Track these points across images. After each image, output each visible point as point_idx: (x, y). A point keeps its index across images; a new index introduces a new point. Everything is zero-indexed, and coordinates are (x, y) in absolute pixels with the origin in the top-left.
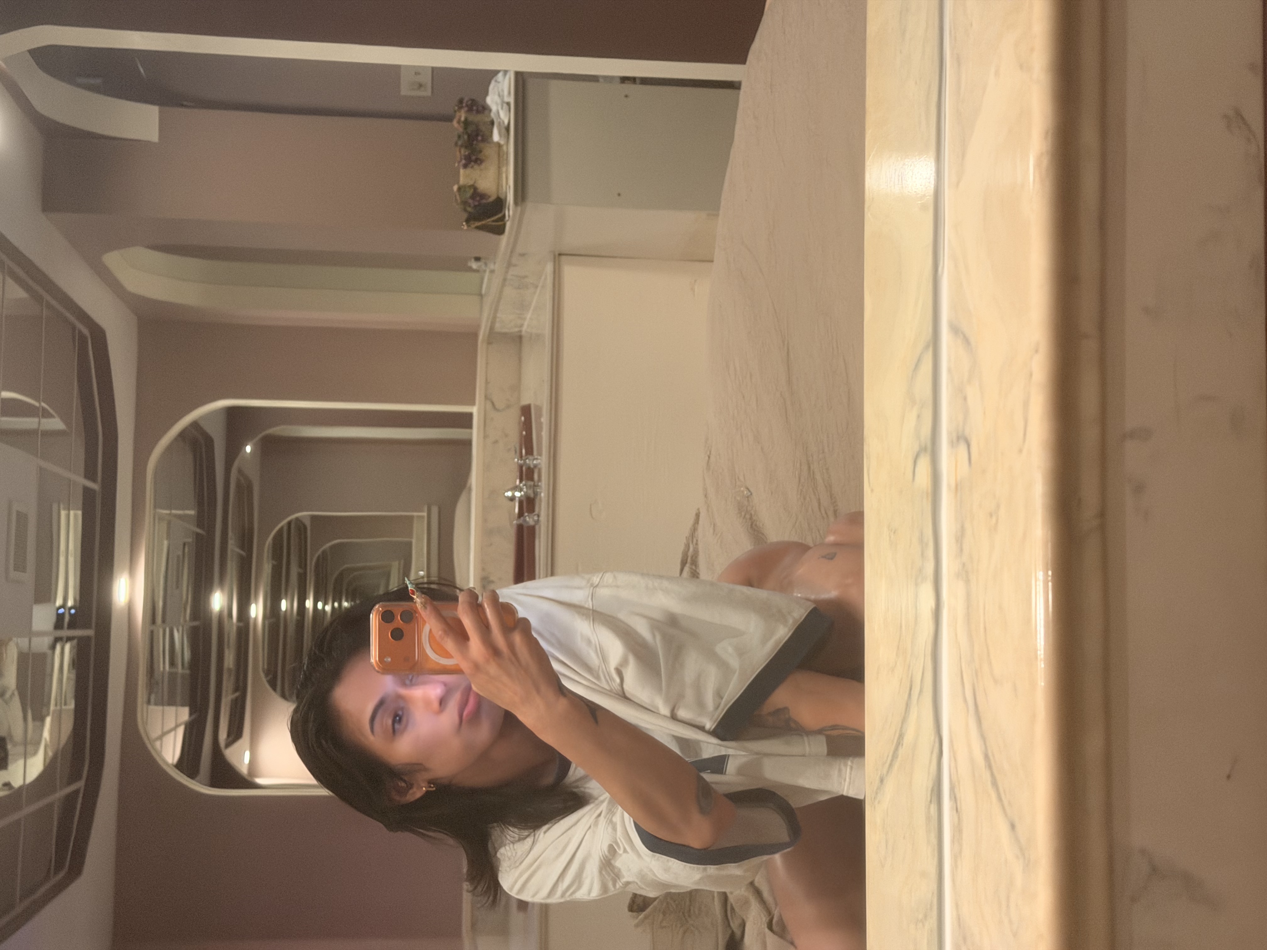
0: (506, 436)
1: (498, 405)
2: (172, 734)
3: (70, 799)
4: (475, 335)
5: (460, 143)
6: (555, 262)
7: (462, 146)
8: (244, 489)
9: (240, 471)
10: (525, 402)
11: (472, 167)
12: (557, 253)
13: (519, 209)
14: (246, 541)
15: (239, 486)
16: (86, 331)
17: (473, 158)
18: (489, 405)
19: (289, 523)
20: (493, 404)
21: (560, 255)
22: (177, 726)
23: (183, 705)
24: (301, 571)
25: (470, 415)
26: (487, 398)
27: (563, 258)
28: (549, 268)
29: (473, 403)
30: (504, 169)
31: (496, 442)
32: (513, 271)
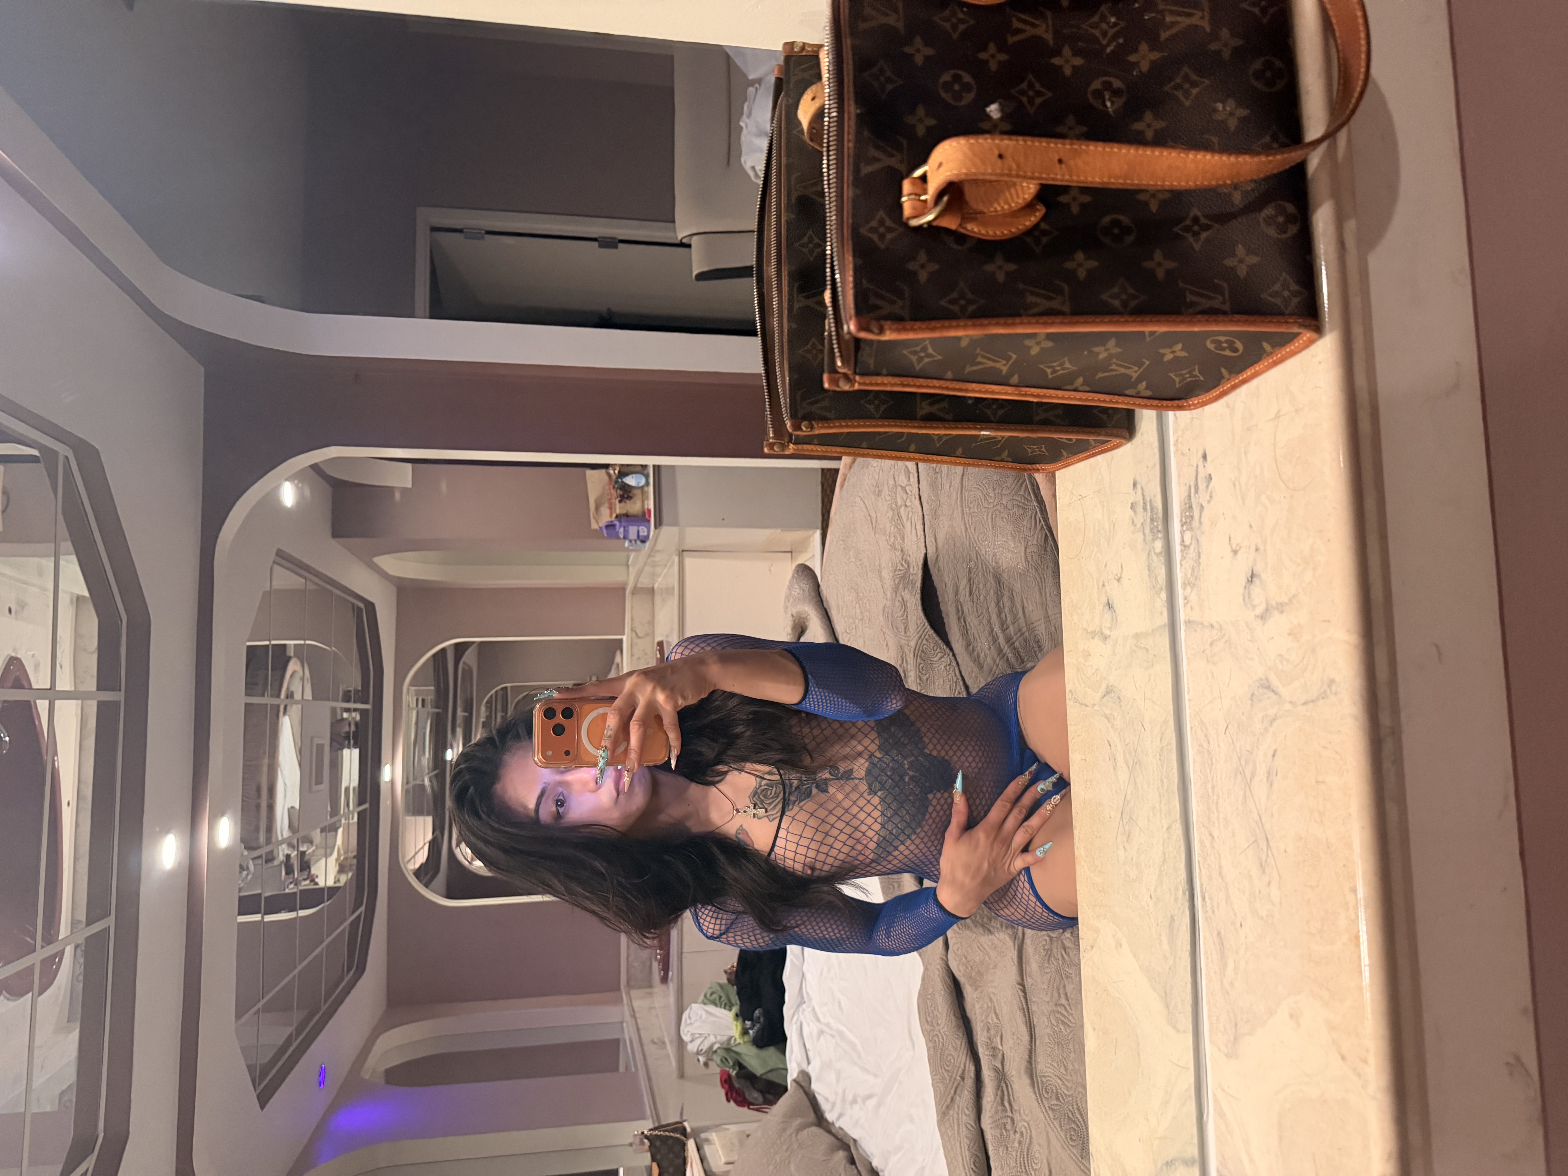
0: (646, 654)
1: (640, 635)
2: (422, 851)
3: (355, 924)
4: (623, 589)
5: (616, 486)
6: (679, 555)
7: (618, 488)
8: (468, 672)
9: (464, 663)
10: (658, 639)
11: (625, 502)
12: (681, 550)
13: (657, 531)
14: (468, 708)
15: (464, 670)
16: (362, 605)
17: (626, 496)
18: (634, 635)
19: (496, 692)
20: (637, 634)
21: (683, 551)
22: (425, 844)
23: (428, 814)
24: (503, 714)
25: (621, 641)
26: (632, 630)
27: (685, 553)
28: (676, 559)
29: (623, 634)
30: (646, 502)
31: (639, 658)
32: (651, 559)
